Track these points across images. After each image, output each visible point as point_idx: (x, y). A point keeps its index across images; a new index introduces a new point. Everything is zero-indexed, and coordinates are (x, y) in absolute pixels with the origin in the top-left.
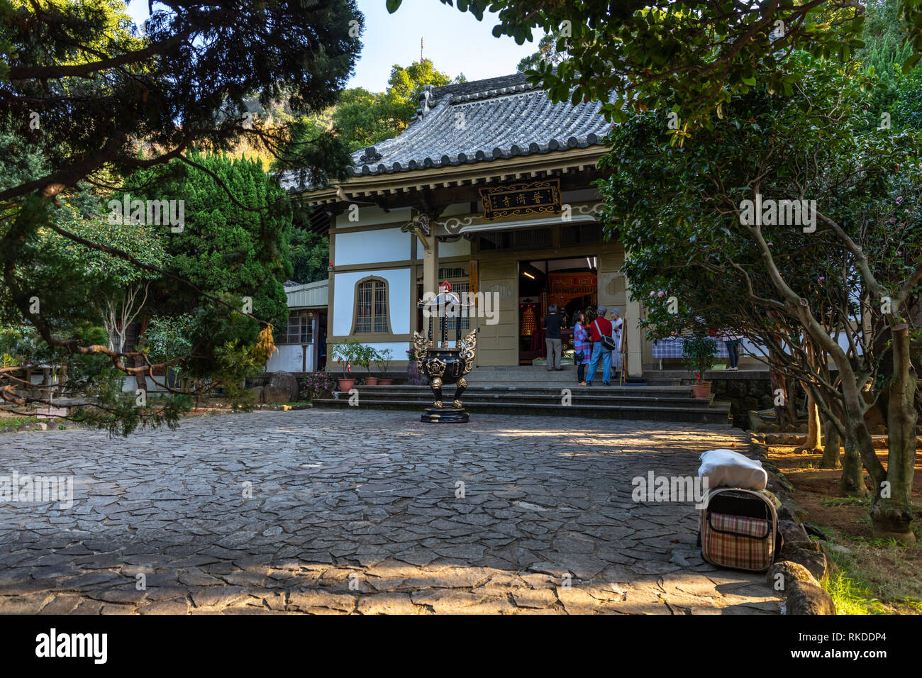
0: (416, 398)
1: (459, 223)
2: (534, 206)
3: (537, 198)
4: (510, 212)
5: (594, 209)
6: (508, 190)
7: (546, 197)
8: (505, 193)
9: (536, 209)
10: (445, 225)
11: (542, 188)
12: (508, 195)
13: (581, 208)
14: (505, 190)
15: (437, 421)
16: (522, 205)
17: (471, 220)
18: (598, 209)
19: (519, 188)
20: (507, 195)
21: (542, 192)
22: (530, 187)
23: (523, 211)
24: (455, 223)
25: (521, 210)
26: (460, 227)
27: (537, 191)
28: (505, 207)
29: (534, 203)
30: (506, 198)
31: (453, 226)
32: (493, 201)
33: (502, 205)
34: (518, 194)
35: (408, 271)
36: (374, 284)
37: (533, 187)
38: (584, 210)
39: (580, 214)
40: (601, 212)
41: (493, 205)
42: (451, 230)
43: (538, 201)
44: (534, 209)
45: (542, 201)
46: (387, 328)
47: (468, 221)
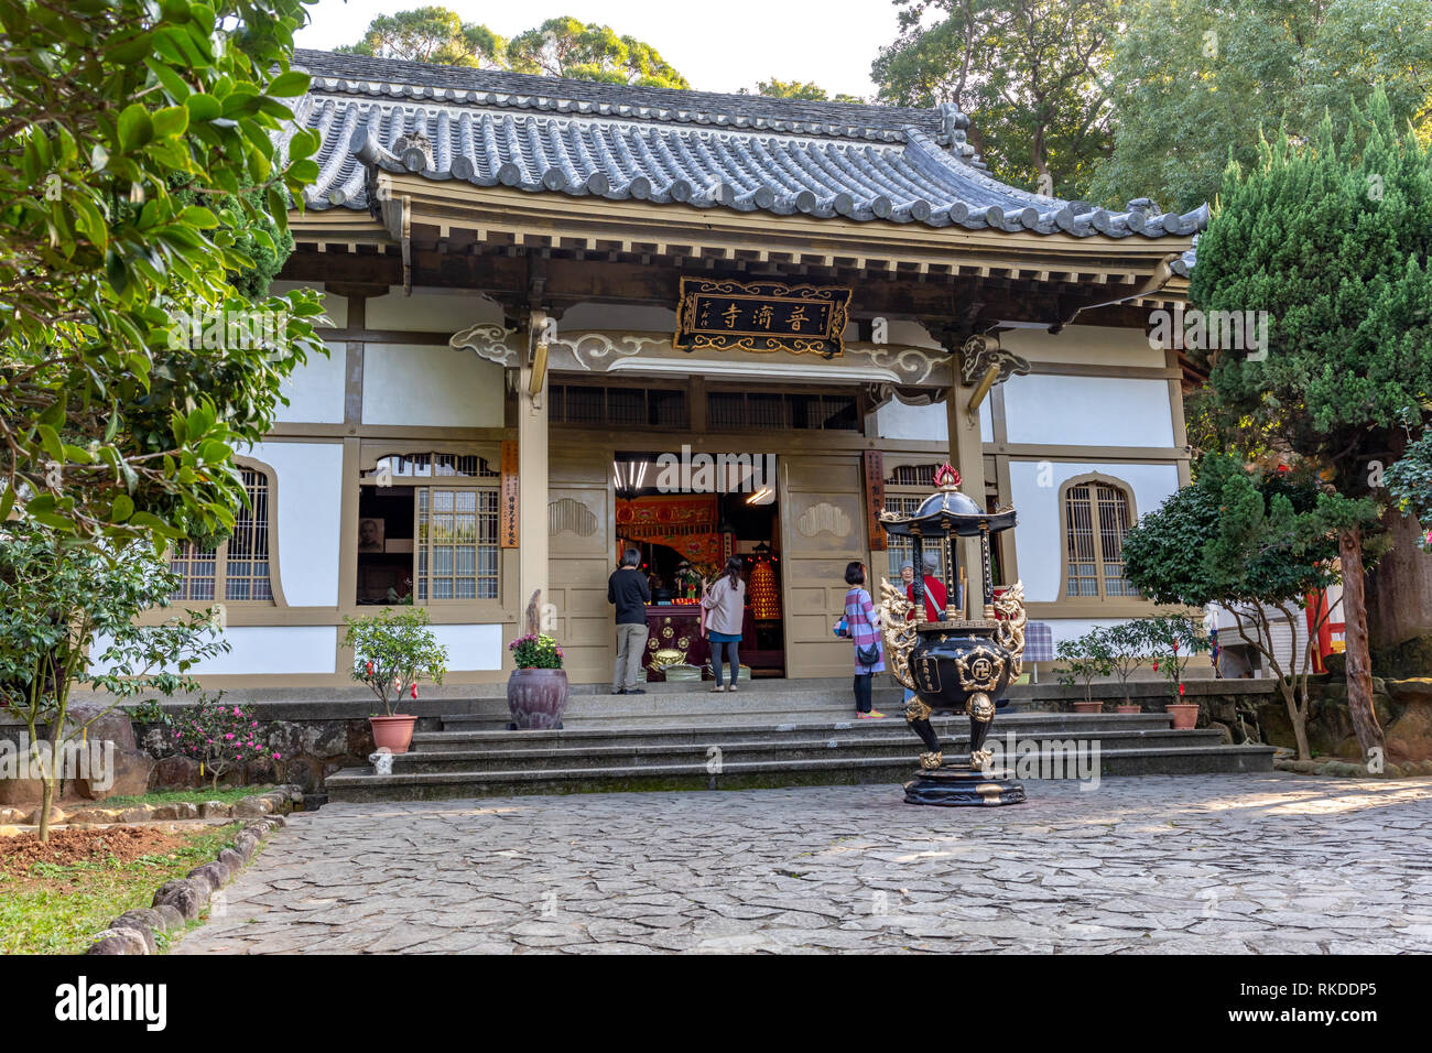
0: (627, 757)
1: (610, 346)
2: (785, 336)
3: (796, 321)
4: (731, 339)
5: (900, 359)
6: (744, 292)
7: (816, 322)
8: (735, 296)
9: (789, 343)
10: (577, 346)
11: (813, 301)
12: (738, 304)
13: (875, 354)
14: (737, 290)
15: (997, 800)
16: (762, 328)
17: (638, 342)
18: (907, 361)
19: (768, 291)
20: (737, 302)
21: (812, 310)
22: (790, 295)
23: (760, 343)
24: (601, 346)
25: (756, 338)
26: (612, 357)
27: (800, 305)
28: (724, 327)
29: (788, 329)
30: (733, 309)
31: (594, 353)
32: (701, 309)
33: (718, 322)
34: (762, 303)
35: (335, 451)
37: (797, 294)
38: (881, 358)
39: (872, 365)
40: (913, 368)
41: (699, 319)
42: (589, 360)
43: (796, 327)
44: (784, 342)
45: (805, 328)
46: (268, 592)
47: (631, 346)
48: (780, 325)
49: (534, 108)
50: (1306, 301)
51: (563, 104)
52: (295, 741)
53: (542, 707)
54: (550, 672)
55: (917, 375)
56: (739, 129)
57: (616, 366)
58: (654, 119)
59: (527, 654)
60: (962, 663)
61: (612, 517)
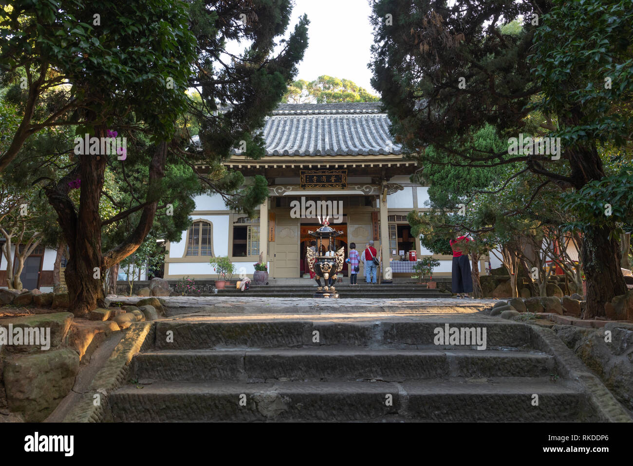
1: (284, 189)
2: (330, 183)
3: (333, 179)
4: (316, 185)
5: (364, 188)
7: (338, 179)
8: (316, 174)
9: (332, 185)
10: (275, 190)
11: (337, 174)
12: (316, 176)
13: (356, 187)
16: (324, 182)
17: (291, 188)
18: (366, 188)
19: (324, 172)
21: (336, 176)
22: (330, 173)
23: (323, 186)
24: (281, 189)
26: (284, 192)
27: (333, 175)
28: (313, 182)
29: (331, 181)
30: (315, 178)
31: (279, 191)
32: (306, 178)
33: (311, 181)
34: (323, 176)
35: (227, 217)
36: (201, 225)
37: (332, 173)
38: (358, 188)
39: (355, 190)
40: (368, 190)
41: (306, 181)
42: (278, 193)
43: (333, 181)
44: (330, 185)
45: (335, 181)
46: (211, 254)
47: (289, 189)
48: (329, 180)
49: (296, 114)
50: (440, 172)
51: (304, 112)
52: (210, 290)
53: (260, 280)
54: (263, 272)
55: (369, 192)
56: (358, 114)
57: (285, 194)
58: (331, 113)
59: (258, 267)
60: (321, 266)
61: (299, 233)
